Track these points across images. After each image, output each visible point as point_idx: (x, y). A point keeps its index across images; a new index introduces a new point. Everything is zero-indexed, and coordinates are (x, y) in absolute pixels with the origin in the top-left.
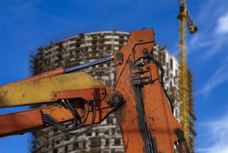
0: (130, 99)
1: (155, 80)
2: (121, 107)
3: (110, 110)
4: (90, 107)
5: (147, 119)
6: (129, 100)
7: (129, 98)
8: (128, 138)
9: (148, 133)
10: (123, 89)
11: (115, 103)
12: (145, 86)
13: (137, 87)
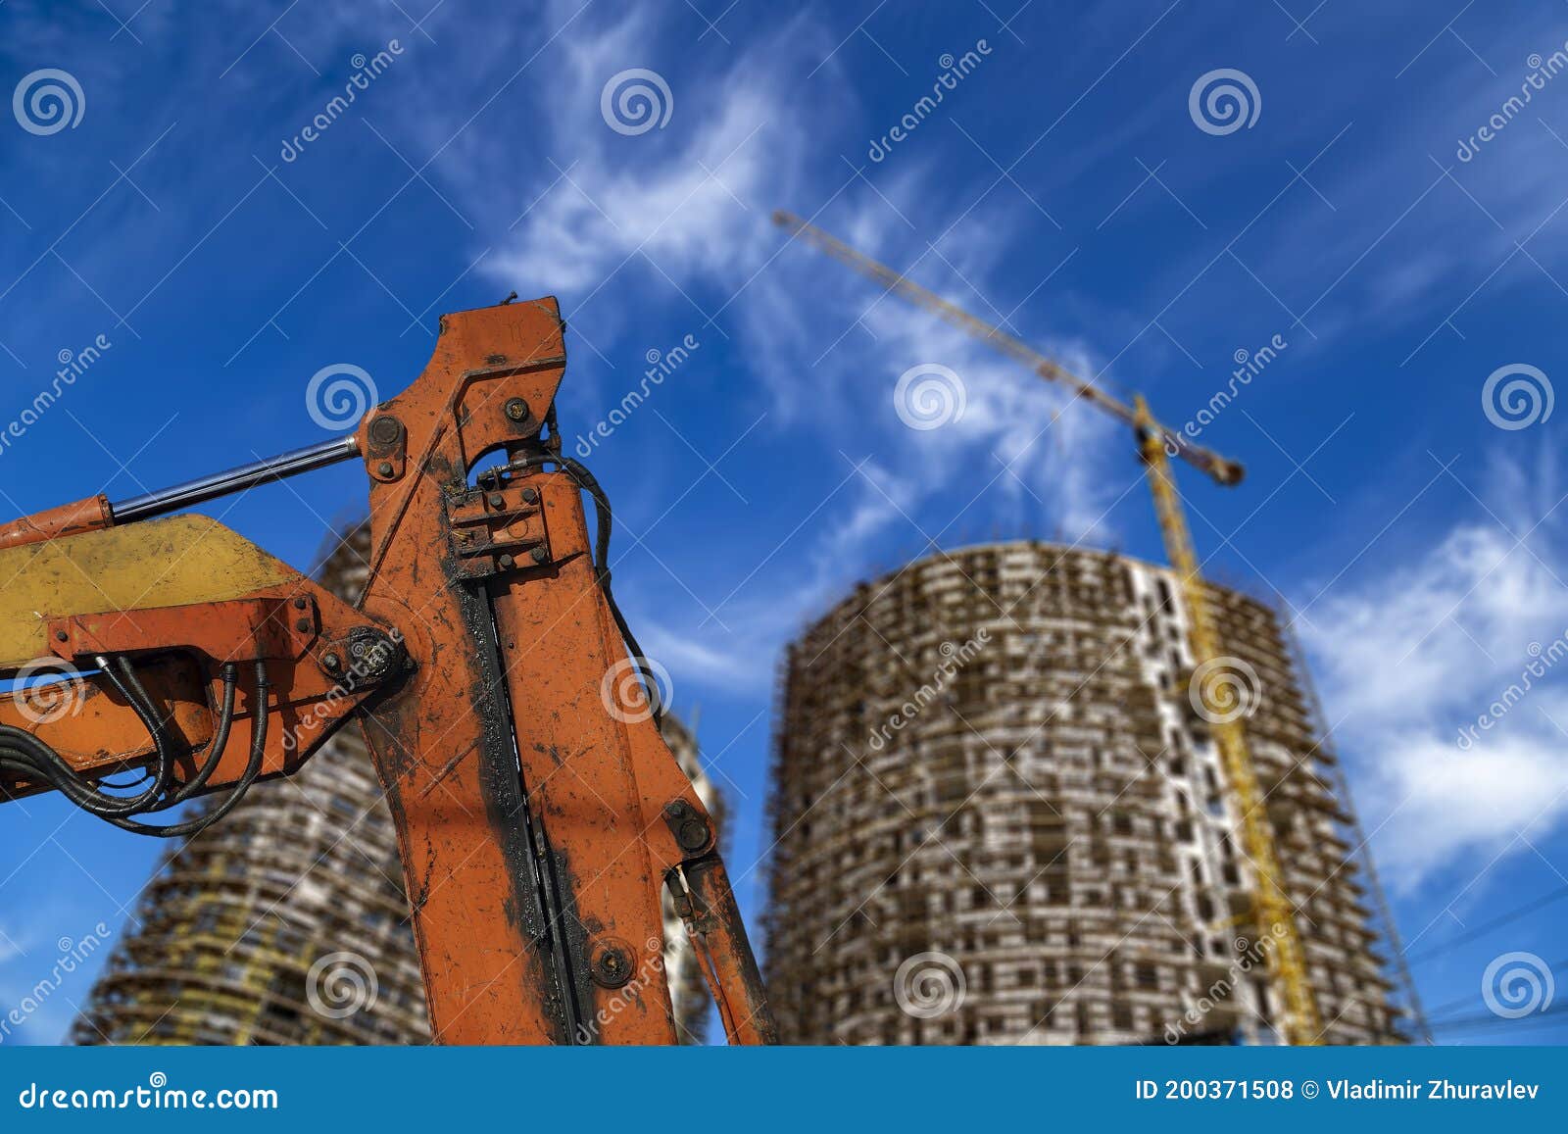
0: (440, 654)
1: (567, 560)
2: (397, 697)
4: (240, 695)
5: (528, 754)
6: (435, 659)
7: (437, 648)
8: (430, 852)
9: (530, 827)
10: (406, 604)
12: (516, 588)
13: (476, 595)
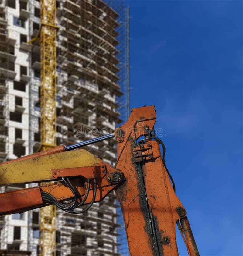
0: (131, 177)
1: (157, 158)
2: (122, 186)
3: (110, 188)
4: (91, 185)
5: (148, 198)
8: (129, 217)
9: (149, 212)
10: (124, 167)
11: (116, 181)
12: (146, 164)
13: (138, 165)
